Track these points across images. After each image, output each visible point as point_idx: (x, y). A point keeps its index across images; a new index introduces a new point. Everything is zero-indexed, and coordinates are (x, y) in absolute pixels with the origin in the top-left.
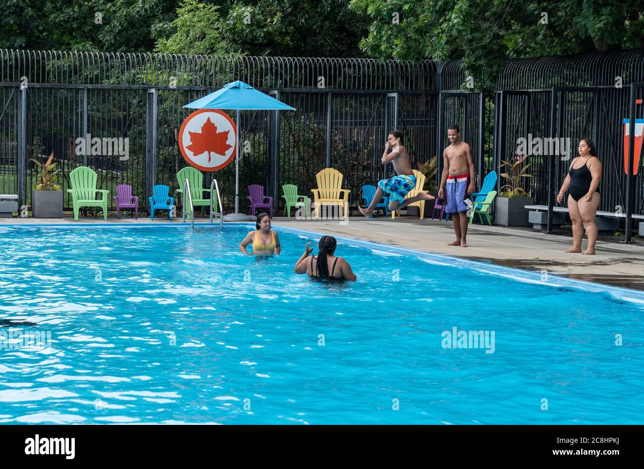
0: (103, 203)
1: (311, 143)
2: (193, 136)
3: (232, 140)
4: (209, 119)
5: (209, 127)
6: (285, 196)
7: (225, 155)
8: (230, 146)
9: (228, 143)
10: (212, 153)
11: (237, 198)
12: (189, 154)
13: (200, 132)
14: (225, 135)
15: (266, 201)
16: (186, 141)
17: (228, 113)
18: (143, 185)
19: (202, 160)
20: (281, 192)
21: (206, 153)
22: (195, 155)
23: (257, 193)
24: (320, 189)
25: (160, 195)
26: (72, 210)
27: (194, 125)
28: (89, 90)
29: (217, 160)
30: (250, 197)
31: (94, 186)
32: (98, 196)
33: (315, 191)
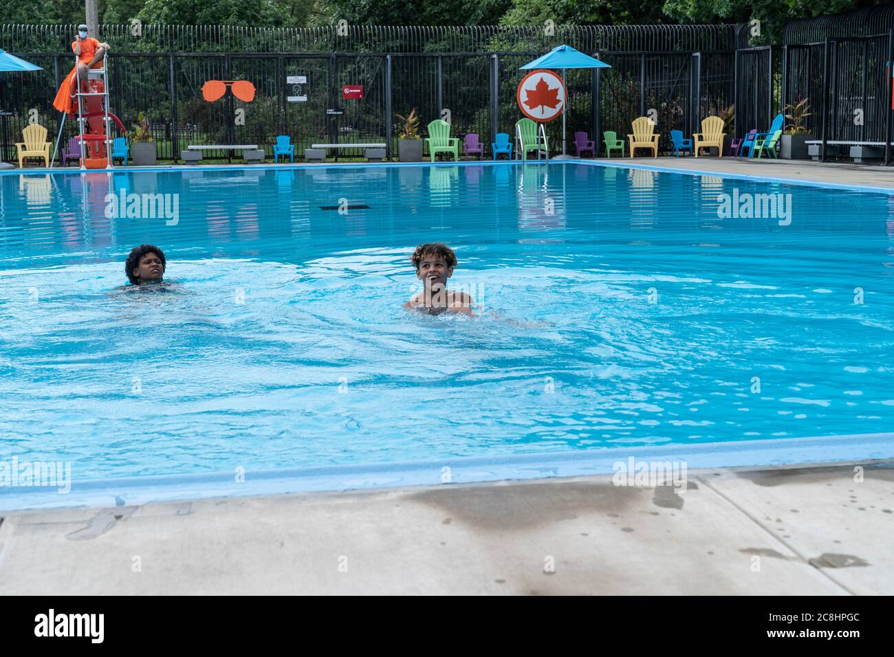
0: (454, 149)
1: (628, 97)
2: (529, 93)
3: (561, 95)
4: (542, 79)
5: (542, 85)
6: (605, 141)
7: (555, 108)
8: (559, 101)
9: (558, 98)
10: (545, 107)
11: (564, 142)
12: (526, 108)
13: (535, 89)
14: (555, 91)
15: (590, 145)
16: (523, 97)
17: (556, 72)
18: (489, 133)
19: (536, 112)
20: (602, 138)
21: (540, 106)
22: (531, 108)
23: (582, 138)
24: (635, 135)
25: (501, 142)
26: (429, 155)
27: (530, 83)
28: (442, 57)
29: (549, 113)
30: (576, 142)
31: (448, 135)
32: (451, 143)
33: (630, 136)
